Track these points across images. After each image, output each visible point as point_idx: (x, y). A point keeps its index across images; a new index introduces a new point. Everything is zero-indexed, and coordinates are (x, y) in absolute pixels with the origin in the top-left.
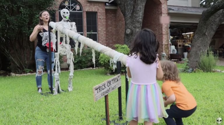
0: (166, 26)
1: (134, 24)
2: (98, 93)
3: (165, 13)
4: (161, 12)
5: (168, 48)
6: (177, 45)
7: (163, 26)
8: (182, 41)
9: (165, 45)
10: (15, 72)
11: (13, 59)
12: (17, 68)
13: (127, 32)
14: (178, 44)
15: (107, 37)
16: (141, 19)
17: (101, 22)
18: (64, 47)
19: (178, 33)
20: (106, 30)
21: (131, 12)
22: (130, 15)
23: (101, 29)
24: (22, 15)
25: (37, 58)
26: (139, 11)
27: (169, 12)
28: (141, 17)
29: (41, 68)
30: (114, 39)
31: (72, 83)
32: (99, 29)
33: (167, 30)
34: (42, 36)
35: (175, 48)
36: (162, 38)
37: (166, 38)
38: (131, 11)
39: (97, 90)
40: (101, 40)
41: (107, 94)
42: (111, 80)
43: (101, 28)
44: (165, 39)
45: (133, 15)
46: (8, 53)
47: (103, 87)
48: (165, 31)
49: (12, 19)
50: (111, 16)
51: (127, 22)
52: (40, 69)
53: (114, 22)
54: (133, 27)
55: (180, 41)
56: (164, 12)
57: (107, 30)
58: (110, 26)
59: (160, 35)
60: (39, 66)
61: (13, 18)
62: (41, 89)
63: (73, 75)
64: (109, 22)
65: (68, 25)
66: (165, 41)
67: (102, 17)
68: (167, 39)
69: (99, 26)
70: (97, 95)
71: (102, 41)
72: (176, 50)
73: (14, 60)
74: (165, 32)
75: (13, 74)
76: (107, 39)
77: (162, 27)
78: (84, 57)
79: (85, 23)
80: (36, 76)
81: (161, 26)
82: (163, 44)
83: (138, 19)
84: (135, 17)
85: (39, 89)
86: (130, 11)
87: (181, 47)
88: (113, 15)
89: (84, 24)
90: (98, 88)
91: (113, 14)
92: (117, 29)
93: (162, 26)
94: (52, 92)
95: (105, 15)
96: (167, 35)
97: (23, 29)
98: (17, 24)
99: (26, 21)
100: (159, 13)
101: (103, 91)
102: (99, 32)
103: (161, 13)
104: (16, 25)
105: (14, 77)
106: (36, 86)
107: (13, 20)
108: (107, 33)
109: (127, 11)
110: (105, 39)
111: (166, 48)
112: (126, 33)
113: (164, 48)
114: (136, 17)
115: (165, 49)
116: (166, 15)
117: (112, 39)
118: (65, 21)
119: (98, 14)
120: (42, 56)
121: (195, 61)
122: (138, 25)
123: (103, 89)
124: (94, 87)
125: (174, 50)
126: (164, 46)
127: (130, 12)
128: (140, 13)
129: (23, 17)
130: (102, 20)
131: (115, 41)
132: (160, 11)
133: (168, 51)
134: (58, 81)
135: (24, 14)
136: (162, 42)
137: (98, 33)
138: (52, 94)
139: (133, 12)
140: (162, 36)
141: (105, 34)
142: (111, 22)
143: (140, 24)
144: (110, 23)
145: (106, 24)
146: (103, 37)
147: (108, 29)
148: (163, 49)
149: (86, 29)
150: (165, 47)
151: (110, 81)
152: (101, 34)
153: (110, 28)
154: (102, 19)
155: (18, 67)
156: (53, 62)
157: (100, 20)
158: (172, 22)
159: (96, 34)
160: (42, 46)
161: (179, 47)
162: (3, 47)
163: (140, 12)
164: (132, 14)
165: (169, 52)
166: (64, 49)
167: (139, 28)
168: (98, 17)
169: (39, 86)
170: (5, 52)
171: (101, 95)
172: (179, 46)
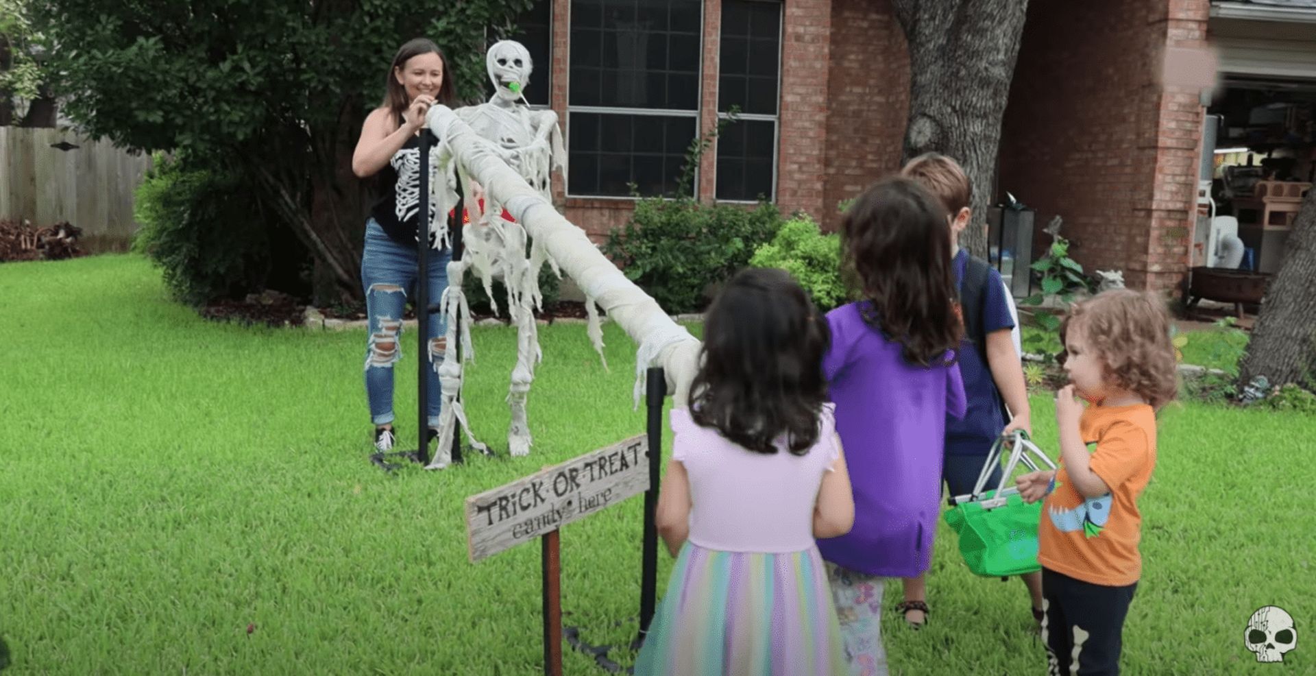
0: (1181, 99)
1: (958, 92)
2: (491, 523)
3: (1188, 20)
4: (1167, 13)
5: (1182, 233)
6: (1261, 212)
7: (1163, 102)
8: (1293, 193)
9: (1169, 211)
10: (326, 310)
11: (318, 241)
12: (337, 288)
13: (914, 136)
14: (1263, 205)
15: (830, 145)
16: (1004, 64)
17: (801, 59)
18: (493, 236)
19: (1292, 132)
20: (829, 101)
21: (947, 26)
22: (942, 41)
23: (798, 98)
24: (361, 18)
25: (371, 280)
26: (991, 17)
27: (1213, 13)
28: (1001, 57)
29: (388, 328)
30: (870, 157)
31: (525, 417)
32: (789, 98)
33: (1189, 126)
34: (396, 166)
35: (1241, 234)
36: (1153, 170)
37: (1178, 170)
38: (951, 17)
39: (485, 514)
40: (795, 158)
41: (550, 528)
42: (580, 465)
43: (801, 90)
44: (1169, 179)
45: (957, 39)
46: (293, 207)
47: (528, 498)
48: (1172, 131)
49: (313, 38)
50: (865, 24)
51: (923, 79)
52: (384, 332)
53: (880, 58)
54: (954, 108)
55: (1278, 192)
56: (1181, 15)
57: (834, 105)
58: (856, 83)
59: (1142, 149)
60: (379, 317)
61: (317, 35)
62: (392, 431)
63: (529, 378)
64: (852, 57)
65: (520, 122)
66: (1169, 188)
67: (812, 29)
68: (1183, 179)
69: (789, 80)
70: (485, 535)
71: (801, 165)
72: (1239, 247)
73: (321, 246)
74: (1178, 134)
75: (313, 317)
76: (833, 153)
77: (1157, 107)
78: (684, 250)
79: (712, 59)
80: (367, 367)
81: (1155, 98)
82: (1154, 207)
83: (984, 64)
84: (966, 51)
85: (379, 432)
86: (945, 16)
87: (1283, 223)
88: (874, 16)
89: (707, 63)
90: (494, 504)
91: (877, 12)
92: (891, 100)
93: (1160, 97)
94: (423, 455)
95: (827, 19)
96: (1187, 154)
97: (365, 92)
98: (338, 67)
99: (385, 48)
100: (1151, 18)
101: (522, 516)
102: (787, 116)
103: (1165, 19)
104: (332, 72)
105: (315, 336)
106: (370, 416)
107: (318, 43)
108: (836, 121)
109: (926, 16)
110: (815, 152)
111: (1169, 232)
112: (909, 143)
113: (1154, 234)
114: (976, 54)
115: (1160, 238)
116: (1197, 34)
117: (861, 159)
118: (505, 104)
119: (789, 11)
120: (396, 266)
121: (1294, 339)
122: (981, 99)
123: (524, 508)
124: (472, 499)
125: (1226, 246)
126: (1161, 220)
127: (943, 22)
128: (998, 31)
129: (365, 32)
130: (811, 48)
131: (875, 165)
132: (1161, 6)
133: (1178, 250)
134: (454, 401)
135: (373, 17)
136: (1151, 197)
137: (779, 119)
138: (420, 465)
139: (960, 21)
140: (1155, 160)
141: (820, 124)
142: (861, 57)
143: (996, 94)
144: (855, 65)
145: (831, 71)
146: (806, 142)
147: (843, 98)
148: (1147, 234)
149: (712, 94)
150: (1162, 226)
151: (575, 470)
152: (798, 124)
153: (857, 90)
154: (807, 38)
155: (341, 282)
156: (438, 310)
157: (795, 44)
158: (1229, 76)
159: (772, 123)
160: (397, 217)
161: (1267, 227)
162: (271, 180)
163: (1000, 23)
164: (954, 34)
165: (1186, 253)
166: (492, 245)
167: (985, 116)
168: (790, 29)
169: (383, 420)
170: (281, 201)
171: (511, 533)
172: (1271, 223)
